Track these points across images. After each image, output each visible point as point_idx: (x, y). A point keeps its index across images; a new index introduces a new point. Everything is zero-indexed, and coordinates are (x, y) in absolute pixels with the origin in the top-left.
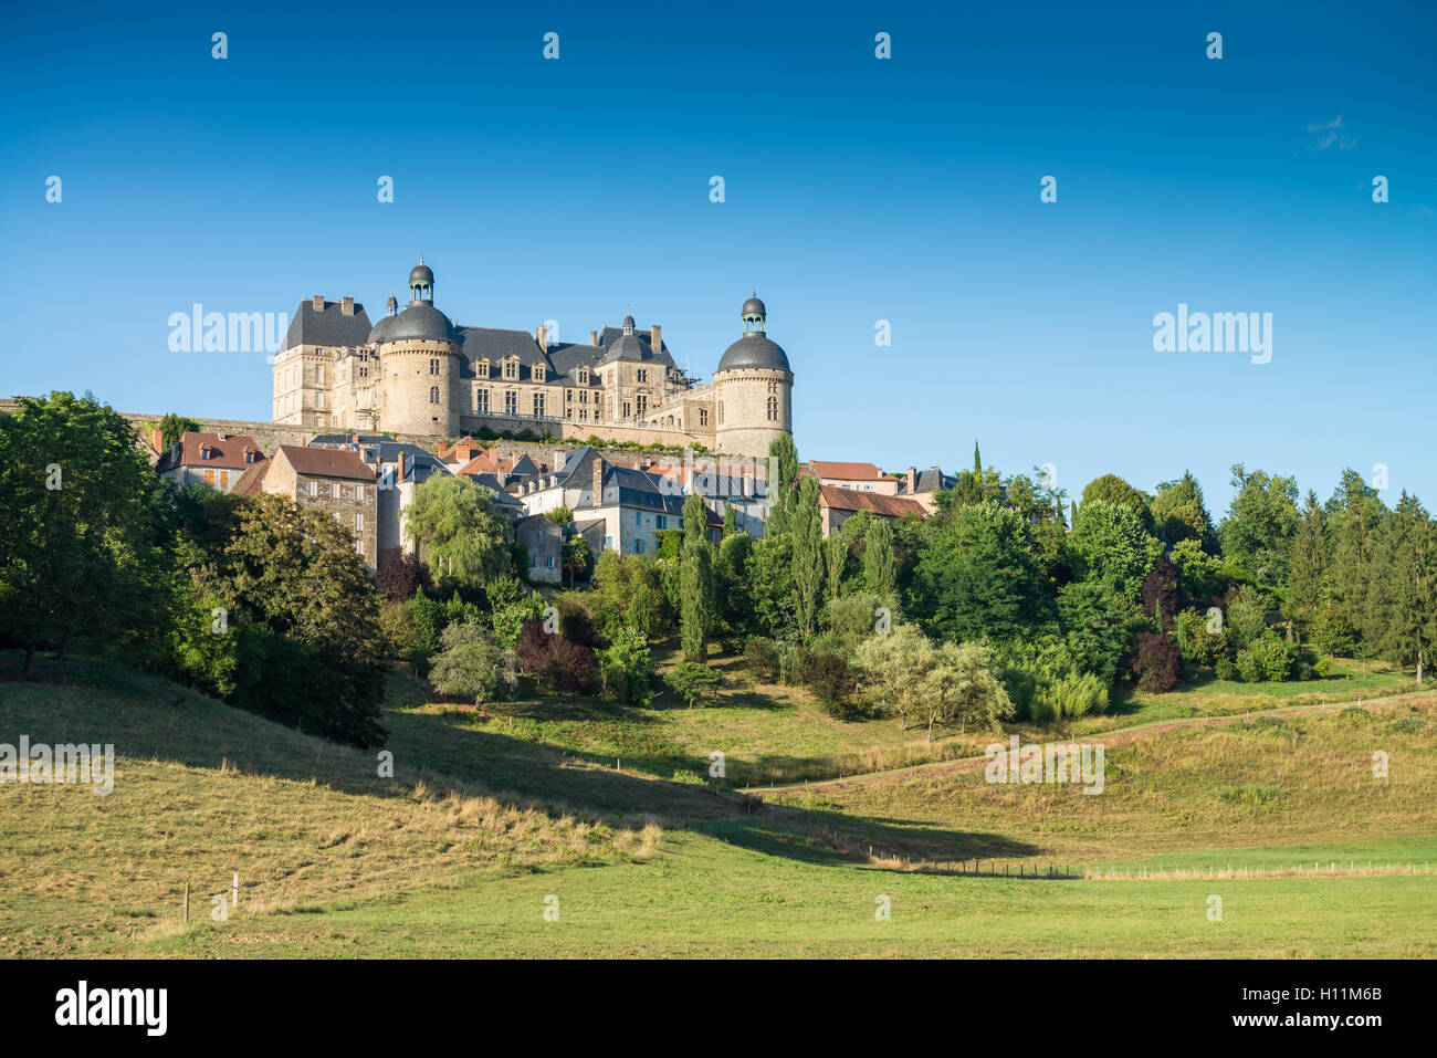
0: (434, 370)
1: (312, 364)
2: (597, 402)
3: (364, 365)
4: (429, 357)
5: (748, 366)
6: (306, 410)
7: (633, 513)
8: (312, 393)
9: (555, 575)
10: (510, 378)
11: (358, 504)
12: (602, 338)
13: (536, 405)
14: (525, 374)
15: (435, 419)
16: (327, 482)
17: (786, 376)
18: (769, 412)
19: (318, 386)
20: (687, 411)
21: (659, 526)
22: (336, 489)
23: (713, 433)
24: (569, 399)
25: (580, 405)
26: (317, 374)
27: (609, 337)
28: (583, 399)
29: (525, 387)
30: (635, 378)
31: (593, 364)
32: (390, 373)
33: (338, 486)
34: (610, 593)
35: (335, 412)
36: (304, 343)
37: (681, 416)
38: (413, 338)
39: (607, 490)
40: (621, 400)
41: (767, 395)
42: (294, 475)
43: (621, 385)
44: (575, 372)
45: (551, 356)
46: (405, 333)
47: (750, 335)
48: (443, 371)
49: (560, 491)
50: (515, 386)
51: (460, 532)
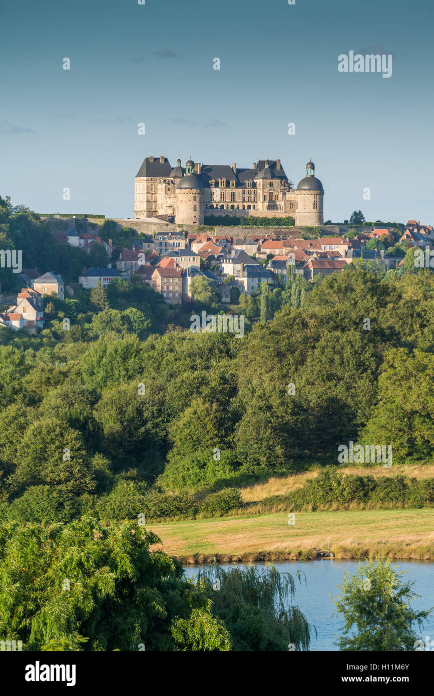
0: (195, 199)
1: (150, 184)
2: (254, 193)
3: (169, 186)
4: (193, 195)
5: (307, 189)
6: (148, 202)
7: (251, 279)
8: (150, 195)
9: (229, 300)
10: (222, 187)
11: (177, 283)
12: (258, 165)
13: (232, 196)
14: (228, 185)
15: (195, 216)
16: (169, 278)
17: (321, 192)
18: (314, 206)
19: (152, 192)
20: (285, 205)
21: (259, 281)
23: (294, 211)
24: (244, 193)
25: (248, 195)
26: (152, 188)
27: (261, 164)
29: (227, 189)
30: (268, 186)
31: (253, 178)
32: (180, 200)
33: (171, 279)
34: (243, 306)
35: (158, 202)
36: (147, 177)
37: (283, 206)
38: (187, 188)
39: (244, 270)
40: (263, 194)
41: (313, 200)
42: (160, 277)
43: (263, 188)
44: (247, 182)
45: (239, 175)
46: (184, 186)
47: (308, 176)
48: (198, 200)
49: (233, 264)
50: (224, 189)
51: (204, 292)
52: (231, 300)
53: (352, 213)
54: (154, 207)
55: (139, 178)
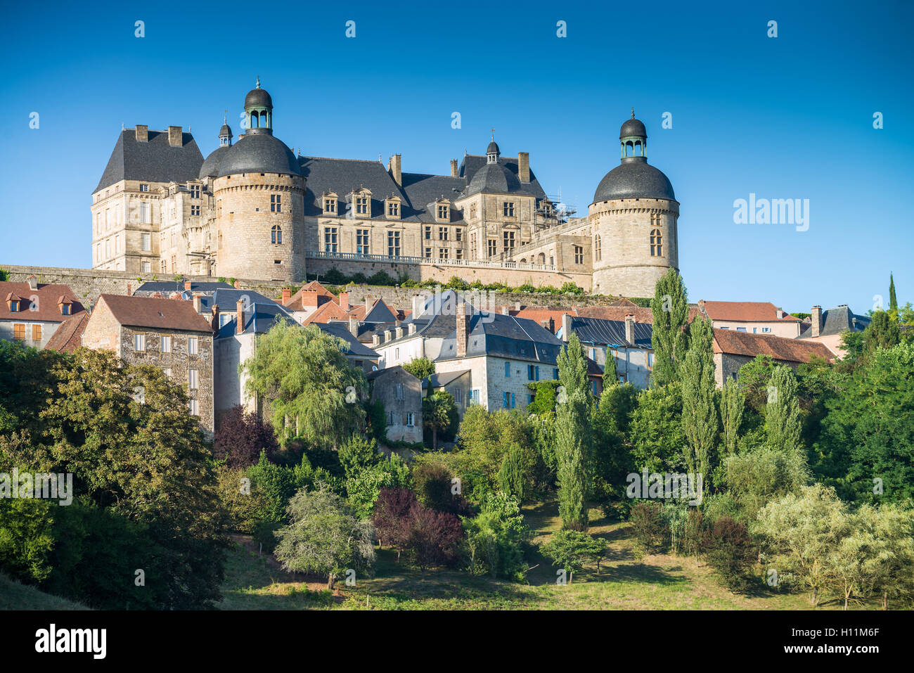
0: (275, 206)
1: (137, 202)
2: (458, 238)
3: (195, 202)
4: (267, 193)
5: (627, 196)
6: (131, 254)
7: (501, 363)
8: (137, 235)
9: (416, 435)
10: (362, 215)
11: (192, 358)
12: (463, 168)
13: (390, 243)
14: (377, 210)
15: (277, 262)
16: (156, 335)
17: (670, 205)
18: (652, 247)
19: (143, 227)
20: (560, 249)
21: (531, 378)
22: (167, 342)
23: (589, 272)
24: (428, 236)
25: (440, 244)
26: (142, 215)
27: (471, 167)
29: (377, 224)
30: (500, 212)
31: (451, 197)
32: (225, 212)
33: (169, 339)
34: (478, 453)
35: (164, 256)
36: (126, 178)
37: (553, 253)
38: (250, 171)
39: (472, 338)
40: (485, 237)
41: (650, 228)
42: (118, 328)
43: (485, 220)
44: (434, 207)
45: (409, 189)
47: (629, 160)
48: (286, 208)
49: (419, 340)
50: (367, 223)
51: (309, 386)
52: (427, 433)
55: (103, 192)
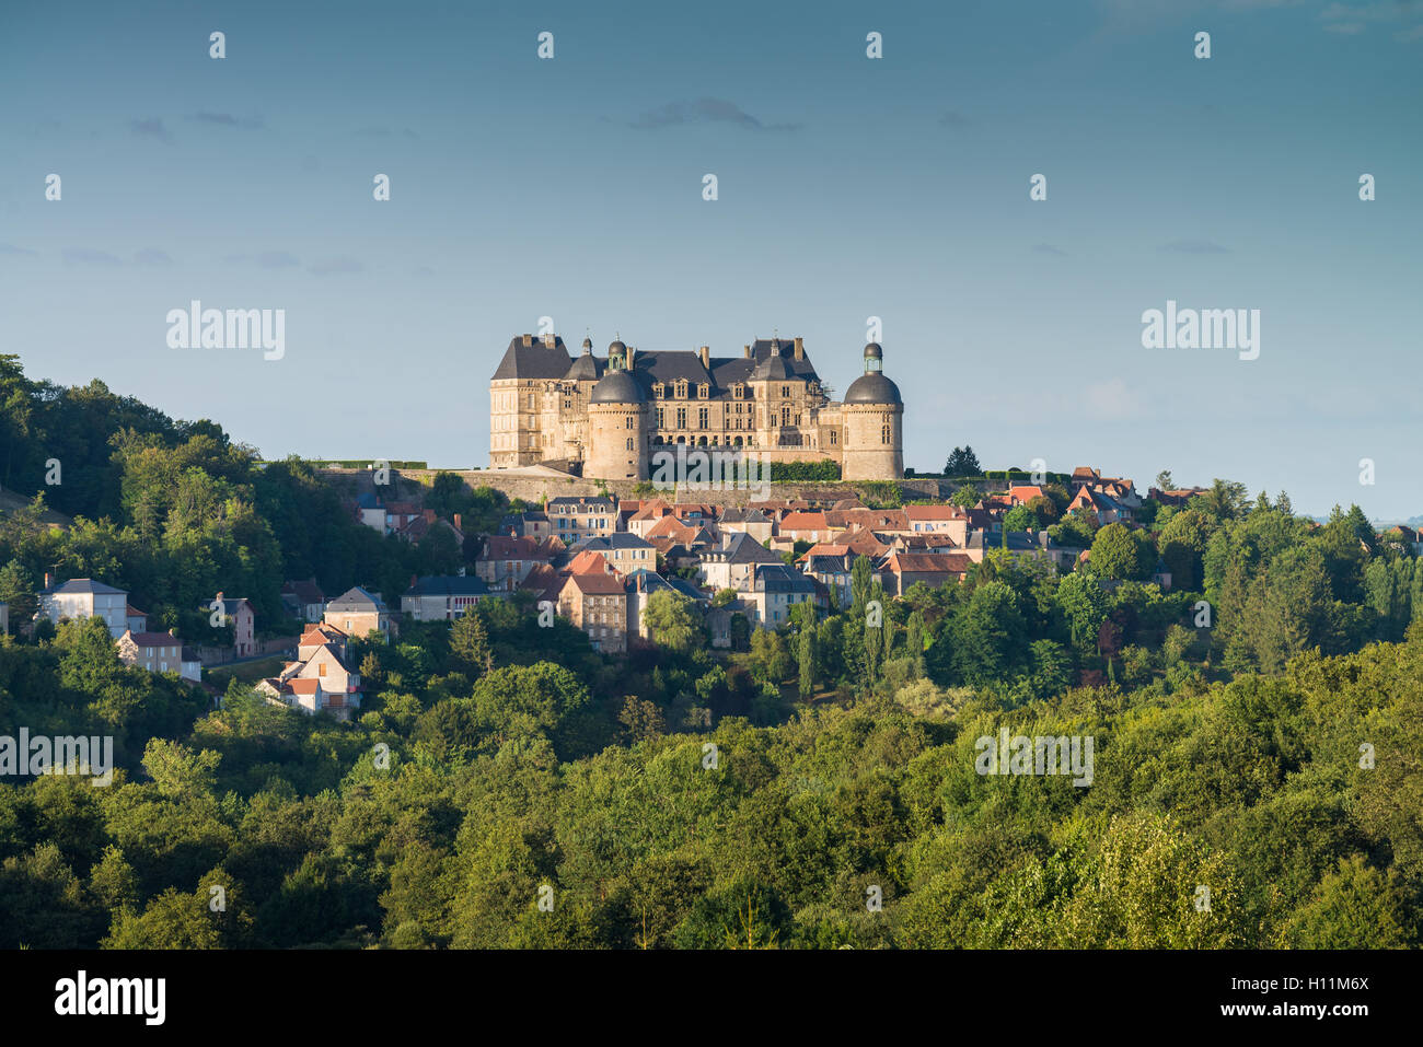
0: (629, 426)
1: (525, 394)
2: (750, 411)
3: (568, 398)
4: (625, 416)
5: (867, 402)
6: (522, 431)
7: (773, 595)
8: (526, 417)
9: (727, 642)
10: (681, 398)
11: (616, 608)
12: (754, 350)
13: (701, 417)
14: (692, 394)
15: (630, 462)
16: (599, 597)
17: (897, 407)
18: (883, 438)
19: (530, 411)
20: (820, 434)
23: (840, 449)
24: (728, 411)
25: (737, 416)
26: (530, 402)
27: (761, 349)
28: (739, 410)
29: (692, 403)
30: (780, 394)
31: (745, 378)
32: (596, 427)
33: (605, 599)
34: (758, 653)
35: (544, 432)
36: (519, 377)
37: (816, 437)
38: (613, 402)
39: (758, 582)
40: (769, 412)
41: (882, 424)
42: (581, 595)
43: (769, 400)
44: (733, 387)
45: (714, 371)
46: (606, 397)
47: (870, 373)
48: (636, 426)
49: (727, 565)
50: (684, 403)
51: (674, 625)
52: (733, 642)
53: (950, 451)
54: (534, 443)
55: (500, 382)
